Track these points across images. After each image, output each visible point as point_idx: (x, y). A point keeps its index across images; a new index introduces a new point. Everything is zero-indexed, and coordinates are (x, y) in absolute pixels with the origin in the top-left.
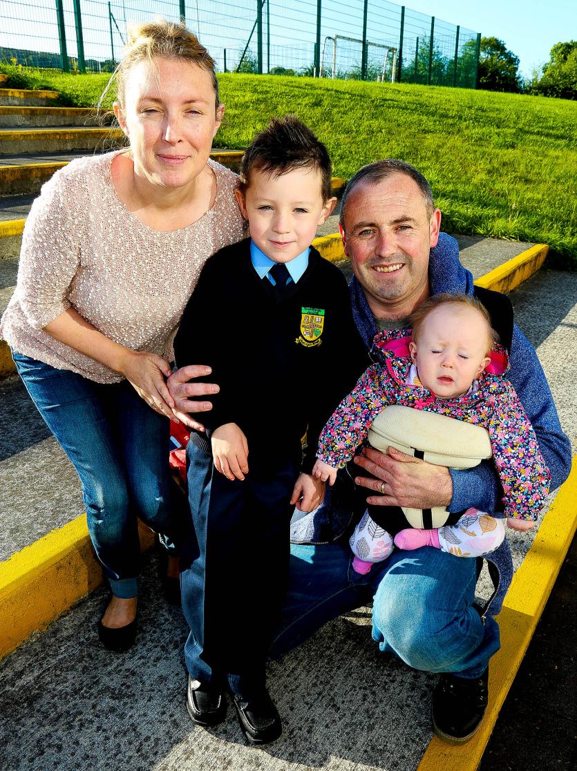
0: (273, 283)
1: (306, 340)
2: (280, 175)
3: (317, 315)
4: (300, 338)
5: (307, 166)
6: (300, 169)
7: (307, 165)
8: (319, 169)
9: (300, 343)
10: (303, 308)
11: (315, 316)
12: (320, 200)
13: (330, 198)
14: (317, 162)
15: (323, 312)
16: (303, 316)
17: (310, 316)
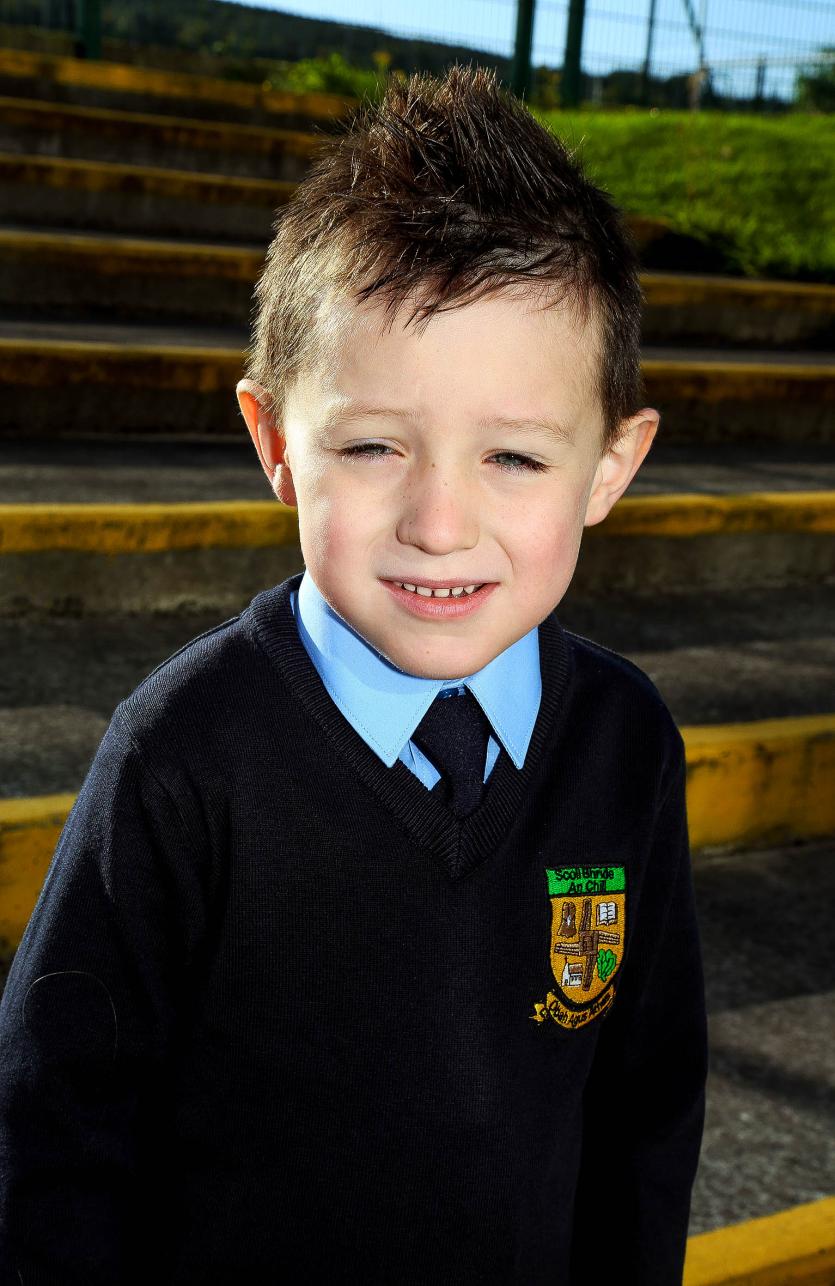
0: (428, 775)
1: (570, 1005)
2: (431, 310)
3: (603, 892)
4: (550, 997)
5: (549, 276)
6: (520, 288)
7: (550, 269)
8: (593, 292)
9: (549, 1020)
10: (551, 874)
11: (595, 900)
12: (595, 422)
13: (631, 412)
14: (583, 261)
15: (618, 878)
16: (558, 905)
17: (578, 901)
